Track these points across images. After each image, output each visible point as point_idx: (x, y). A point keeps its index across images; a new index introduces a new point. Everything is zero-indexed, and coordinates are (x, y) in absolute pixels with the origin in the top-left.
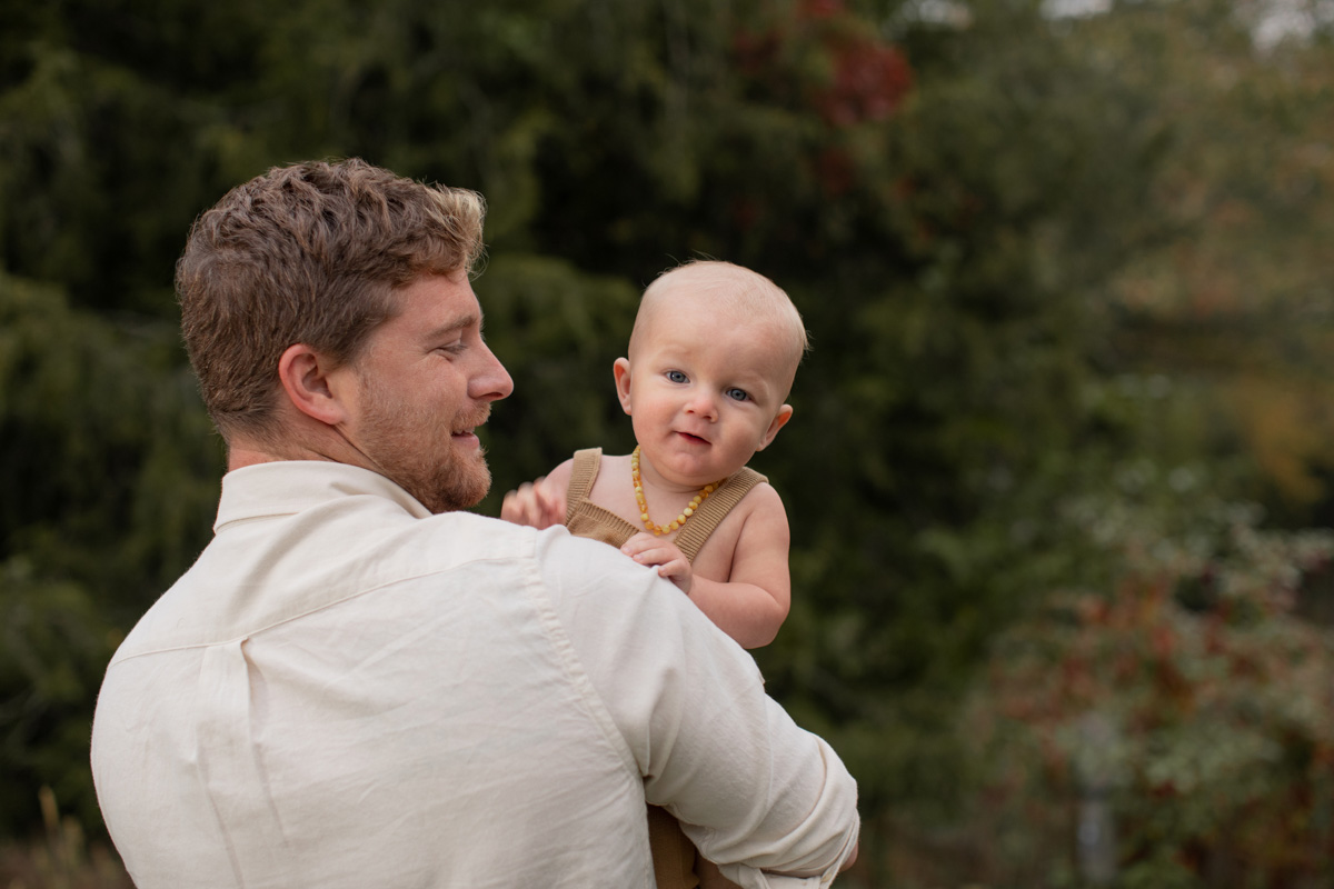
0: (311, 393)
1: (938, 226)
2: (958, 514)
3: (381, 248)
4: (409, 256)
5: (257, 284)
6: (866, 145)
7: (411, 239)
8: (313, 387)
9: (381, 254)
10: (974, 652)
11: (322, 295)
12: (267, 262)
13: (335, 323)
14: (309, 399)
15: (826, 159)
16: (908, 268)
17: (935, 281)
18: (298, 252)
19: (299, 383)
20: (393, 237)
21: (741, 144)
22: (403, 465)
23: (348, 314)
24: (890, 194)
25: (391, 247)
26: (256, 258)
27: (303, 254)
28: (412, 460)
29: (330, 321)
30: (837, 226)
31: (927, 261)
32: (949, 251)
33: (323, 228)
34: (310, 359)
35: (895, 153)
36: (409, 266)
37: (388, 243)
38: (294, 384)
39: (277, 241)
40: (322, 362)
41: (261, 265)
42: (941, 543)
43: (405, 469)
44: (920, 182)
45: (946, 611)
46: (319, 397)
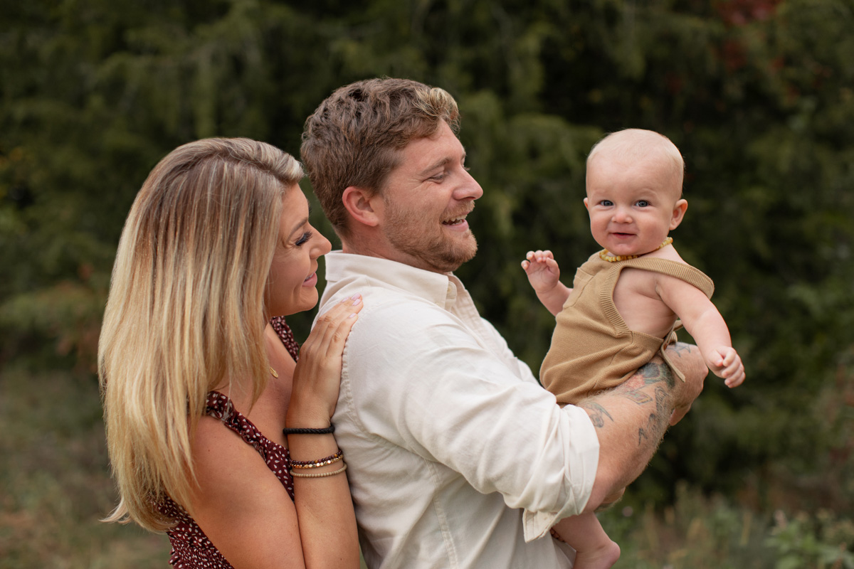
0: (362, 211)
1: (799, 88)
2: (814, 275)
3: (385, 130)
4: (401, 131)
5: (327, 156)
6: (752, 38)
7: (402, 121)
8: (363, 208)
9: (385, 133)
10: (826, 362)
11: (357, 159)
12: (330, 144)
13: (365, 173)
14: (361, 214)
15: (726, 47)
16: (781, 116)
17: (799, 123)
18: (343, 139)
19: (354, 206)
20: (392, 122)
21: (671, 40)
22: (409, 244)
23: (371, 168)
24: (768, 69)
25: (390, 128)
26: (325, 143)
27: (345, 139)
28: (413, 242)
29: (362, 173)
30: (734, 90)
31: (794, 111)
32: (808, 104)
33: (354, 122)
34: (359, 194)
35: (771, 41)
36: (401, 137)
37: (389, 126)
38: (351, 208)
39: (334, 132)
40: (365, 194)
41: (327, 146)
42: (803, 293)
43: (409, 246)
44: (789, 61)
45: (808, 339)
46: (366, 212)
